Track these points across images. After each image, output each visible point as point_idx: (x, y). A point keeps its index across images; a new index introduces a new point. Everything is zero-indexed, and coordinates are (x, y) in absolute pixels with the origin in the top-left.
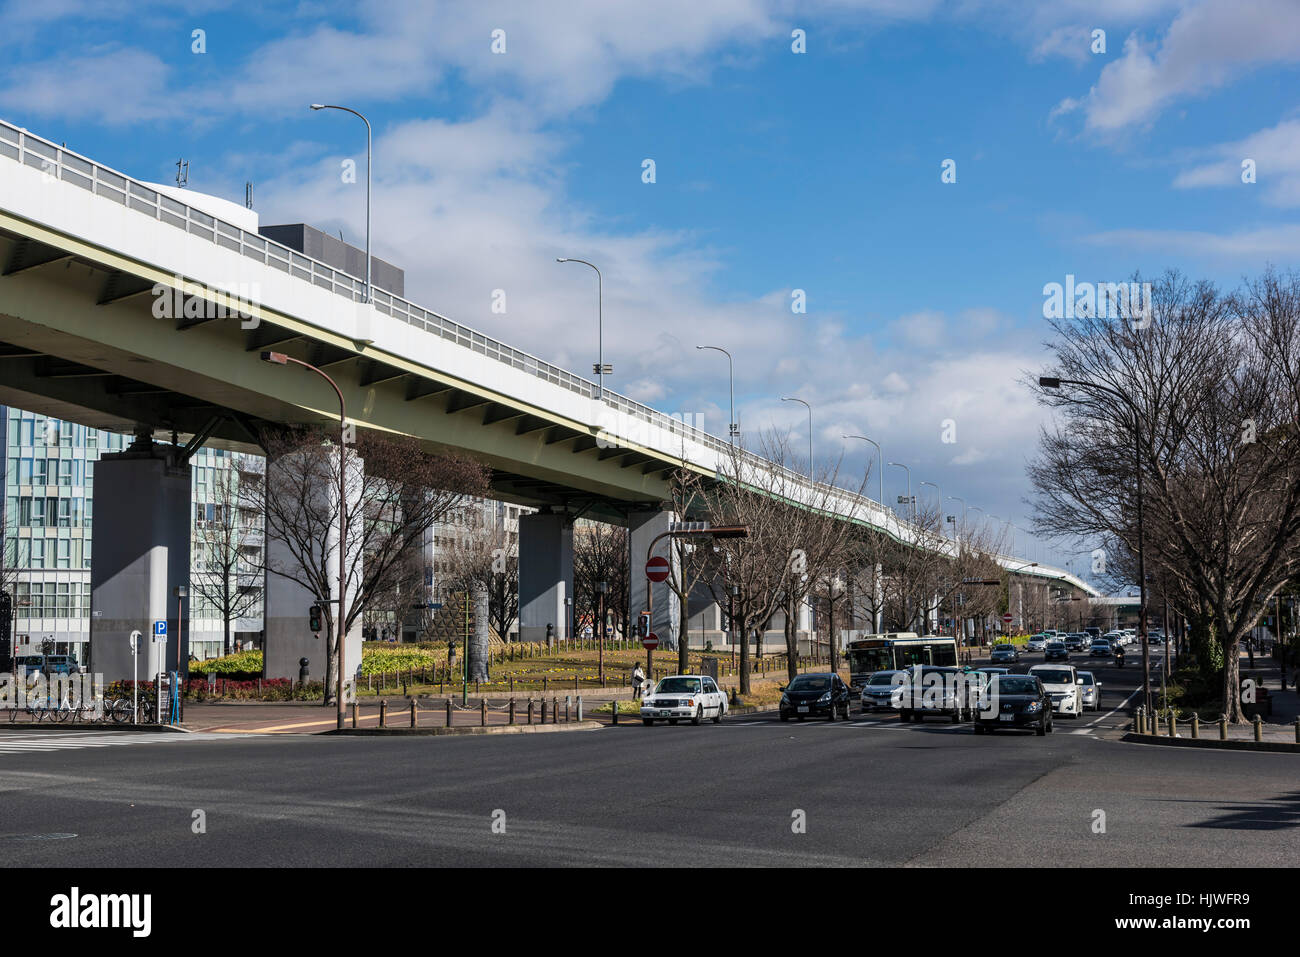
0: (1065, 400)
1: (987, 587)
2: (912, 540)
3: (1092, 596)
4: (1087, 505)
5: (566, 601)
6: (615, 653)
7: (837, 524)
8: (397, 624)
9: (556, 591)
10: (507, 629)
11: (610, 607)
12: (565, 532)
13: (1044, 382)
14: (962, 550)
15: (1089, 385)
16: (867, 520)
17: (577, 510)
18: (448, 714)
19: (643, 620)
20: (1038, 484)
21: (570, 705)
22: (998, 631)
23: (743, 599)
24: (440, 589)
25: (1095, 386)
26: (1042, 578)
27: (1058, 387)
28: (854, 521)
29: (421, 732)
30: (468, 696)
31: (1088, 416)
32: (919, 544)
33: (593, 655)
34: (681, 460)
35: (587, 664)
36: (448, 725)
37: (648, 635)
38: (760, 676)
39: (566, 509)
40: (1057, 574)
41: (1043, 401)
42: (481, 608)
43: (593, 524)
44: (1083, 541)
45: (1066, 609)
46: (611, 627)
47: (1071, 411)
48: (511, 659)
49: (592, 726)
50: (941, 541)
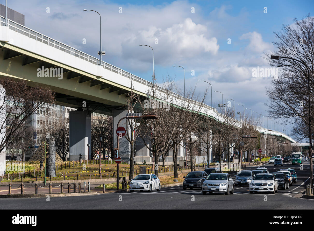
0: (280, 65)
1: (252, 139)
2: (223, 121)
3: (292, 142)
4: (289, 106)
5: (88, 145)
6: (107, 165)
7: (193, 114)
8: (23, 154)
9: (84, 142)
10: (66, 156)
11: (106, 147)
12: (87, 118)
13: (273, 57)
14: (243, 125)
15: (290, 58)
16: (205, 113)
17: (92, 109)
18: (36, 189)
19: (115, 152)
20: (271, 98)
21: (85, 185)
22: (257, 156)
23: (156, 144)
24: (40, 140)
25: (292, 59)
26: (273, 136)
27: (278, 59)
28: (200, 113)
29: (25, 196)
30: (46, 182)
31: (290, 71)
32: (226, 122)
33: (97, 166)
34: (131, 89)
35: (95, 169)
36: (36, 193)
37: (117, 158)
38: (163, 174)
39: (88, 109)
40: (279, 134)
41: (272, 65)
42: (53, 147)
43: (99, 115)
44: (288, 120)
45: (283, 148)
46: (107, 155)
47: (283, 69)
48: (65, 168)
49: (94, 194)
50: (234, 121)
